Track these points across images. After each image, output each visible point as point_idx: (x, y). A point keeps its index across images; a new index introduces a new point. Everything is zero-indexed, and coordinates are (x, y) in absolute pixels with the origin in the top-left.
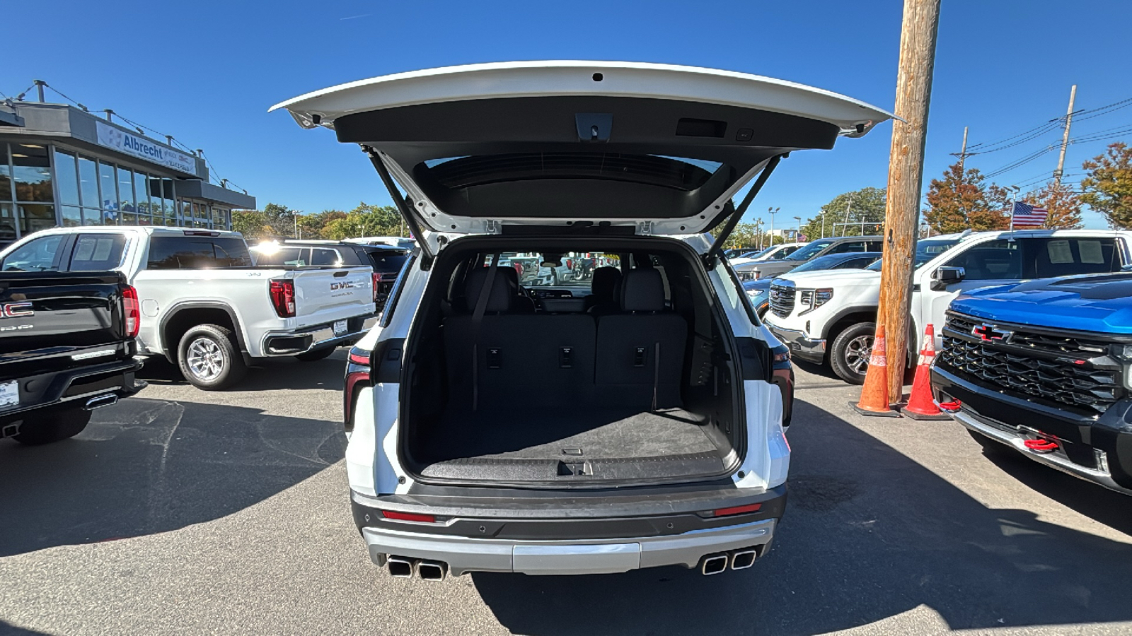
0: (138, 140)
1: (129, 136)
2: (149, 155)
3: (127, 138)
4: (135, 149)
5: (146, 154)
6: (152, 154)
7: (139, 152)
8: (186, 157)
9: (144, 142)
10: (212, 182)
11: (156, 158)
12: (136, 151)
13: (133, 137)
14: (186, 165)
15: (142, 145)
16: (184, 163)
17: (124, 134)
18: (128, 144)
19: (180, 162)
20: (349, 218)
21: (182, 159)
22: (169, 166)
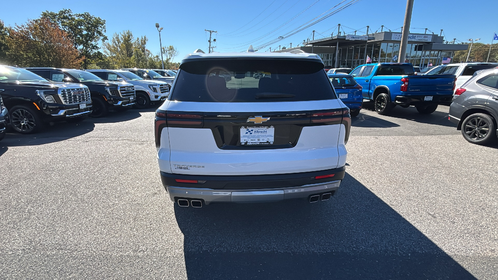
2: (410, 39)
8: (428, 36)
11: (413, 39)
19: (424, 39)
21: (425, 37)
22: (418, 41)
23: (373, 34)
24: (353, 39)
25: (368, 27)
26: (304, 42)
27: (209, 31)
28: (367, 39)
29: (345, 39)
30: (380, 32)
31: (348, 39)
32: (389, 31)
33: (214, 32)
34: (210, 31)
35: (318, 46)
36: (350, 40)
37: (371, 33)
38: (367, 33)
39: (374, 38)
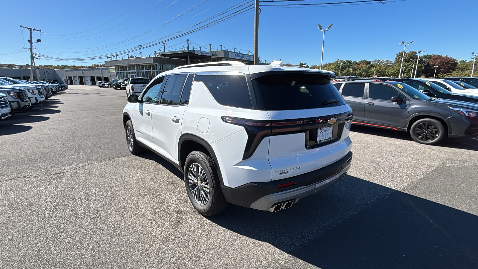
0: (238, 55)
6: (242, 57)
8: (251, 56)
21: (249, 57)
22: (246, 59)
23: (216, 52)
24: (202, 54)
25: (211, 45)
26: (155, 52)
27: (28, 28)
28: (212, 55)
29: (195, 53)
30: (220, 50)
31: (197, 54)
32: (227, 50)
33: (36, 30)
34: (30, 29)
35: (169, 57)
36: (199, 54)
37: (214, 51)
38: (211, 50)
39: (216, 55)
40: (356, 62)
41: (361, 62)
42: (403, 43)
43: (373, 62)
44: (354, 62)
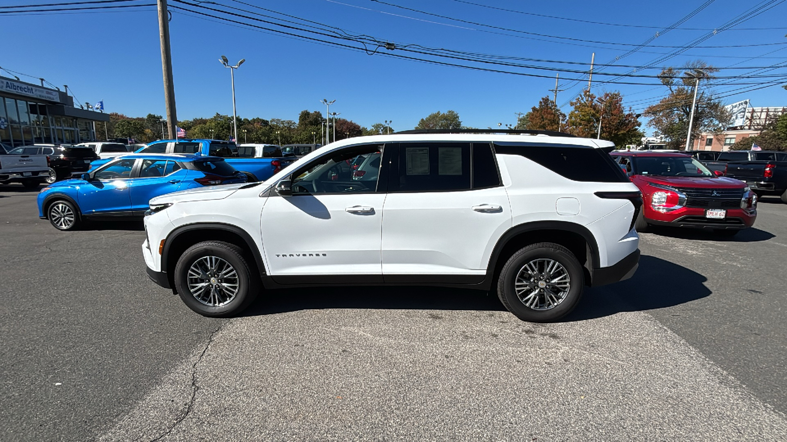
0: (16, 84)
1: (9, 82)
2: (24, 92)
3: (7, 83)
4: (14, 89)
5: (21, 92)
6: (26, 92)
7: (17, 90)
8: (52, 92)
9: (20, 85)
10: (75, 106)
11: (29, 94)
12: (14, 90)
13: (12, 82)
14: (52, 96)
15: (18, 87)
16: (49, 95)
17: (5, 81)
18: (9, 87)
19: (47, 95)
20: (208, 124)
21: (48, 93)
22: (39, 97)
40: (247, 120)
41: (254, 120)
42: (326, 101)
43: (271, 121)
44: (244, 120)
